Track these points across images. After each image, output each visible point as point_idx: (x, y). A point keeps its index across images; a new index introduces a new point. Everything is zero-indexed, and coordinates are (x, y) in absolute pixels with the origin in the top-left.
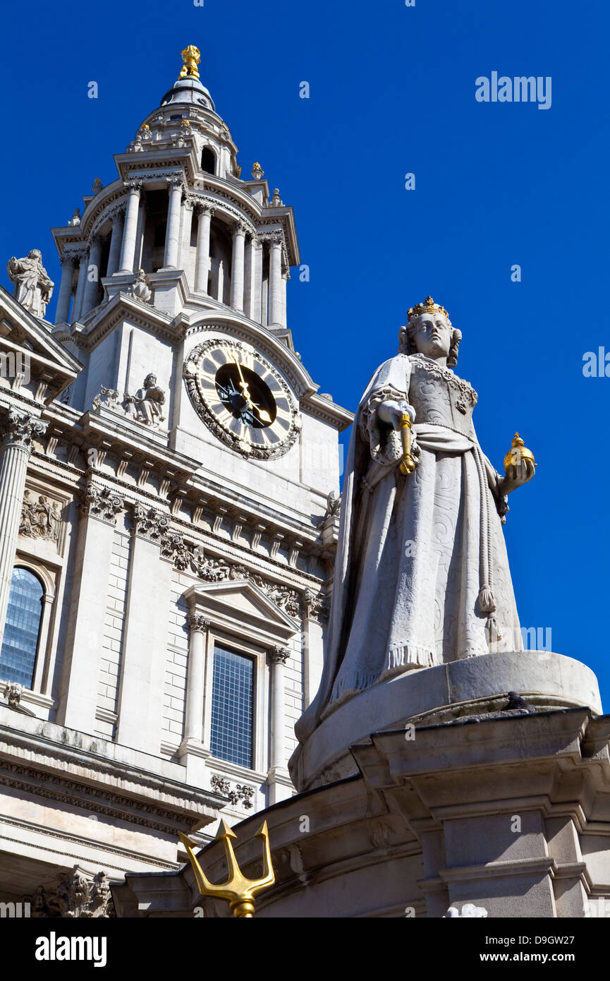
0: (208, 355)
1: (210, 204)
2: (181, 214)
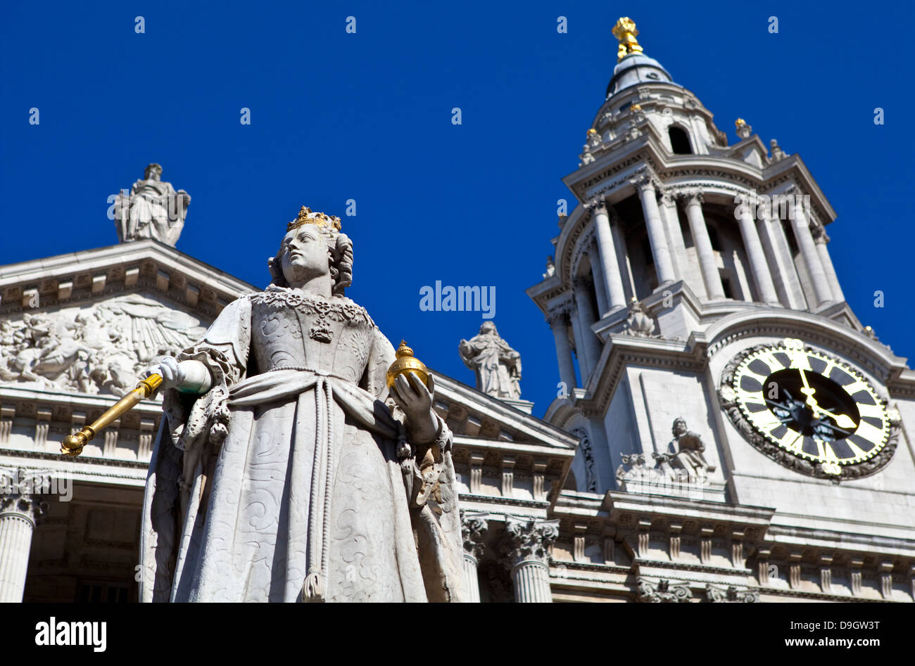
2: (662, 215)
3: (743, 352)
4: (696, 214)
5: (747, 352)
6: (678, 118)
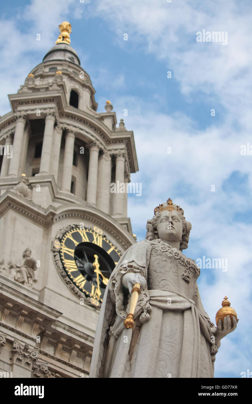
0: (69, 236)
1: (74, 129)
2: (54, 136)
3: (72, 226)
4: (70, 142)
5: (74, 226)
6: (77, 87)
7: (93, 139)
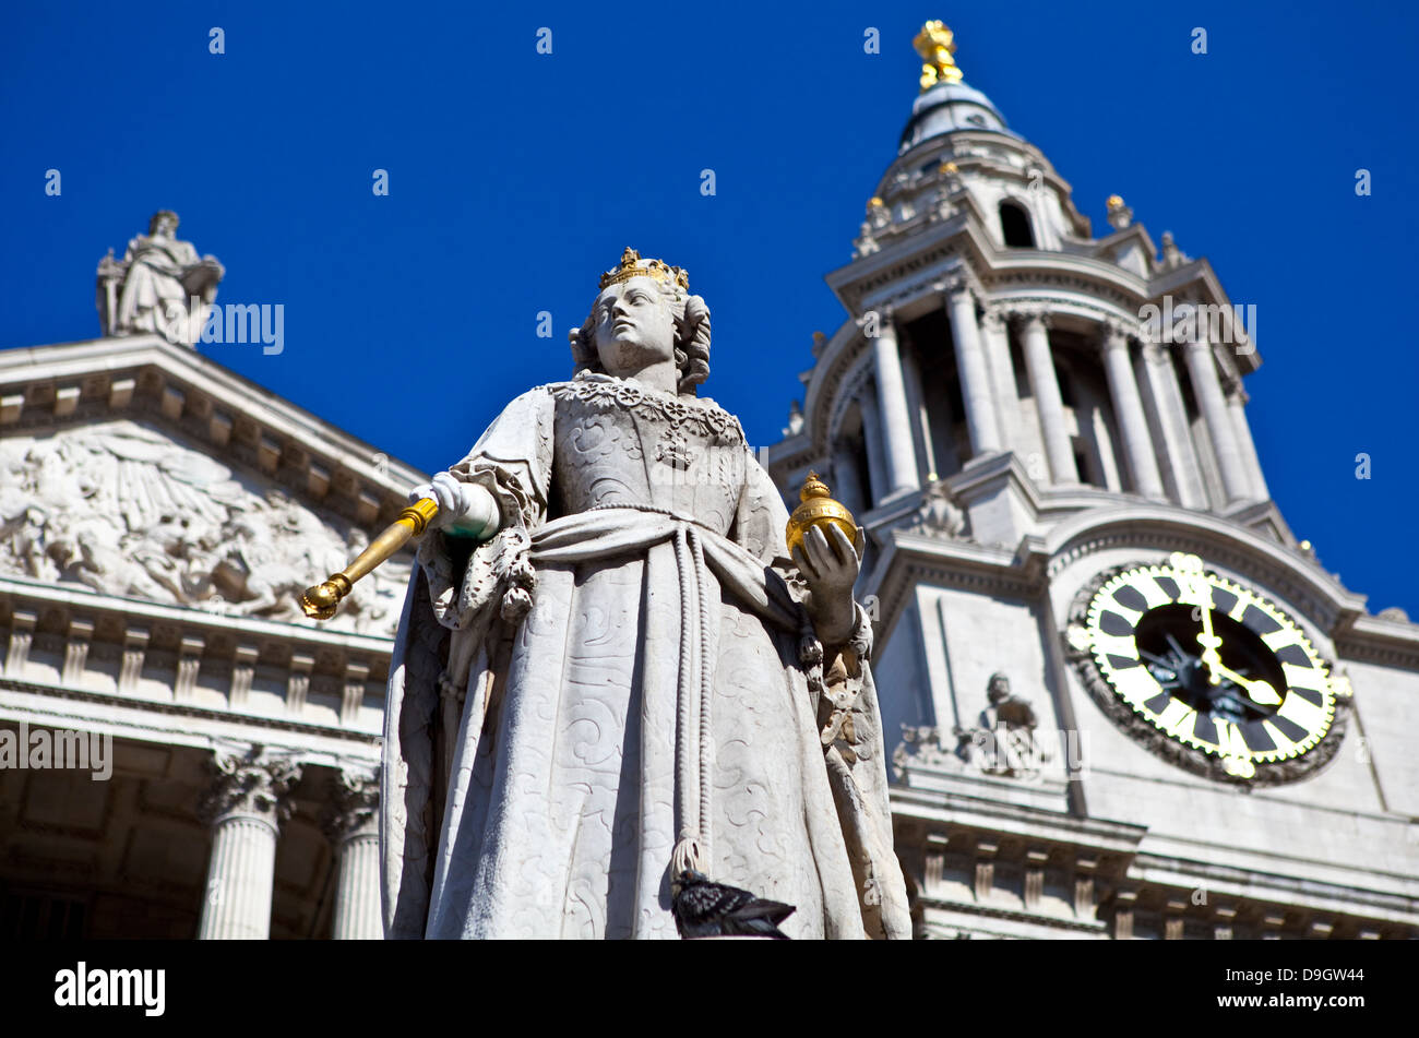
0: (1106, 601)
1: (1036, 308)
3: (1105, 572)
4: (1038, 345)
6: (1014, 190)
7: (1100, 317)
